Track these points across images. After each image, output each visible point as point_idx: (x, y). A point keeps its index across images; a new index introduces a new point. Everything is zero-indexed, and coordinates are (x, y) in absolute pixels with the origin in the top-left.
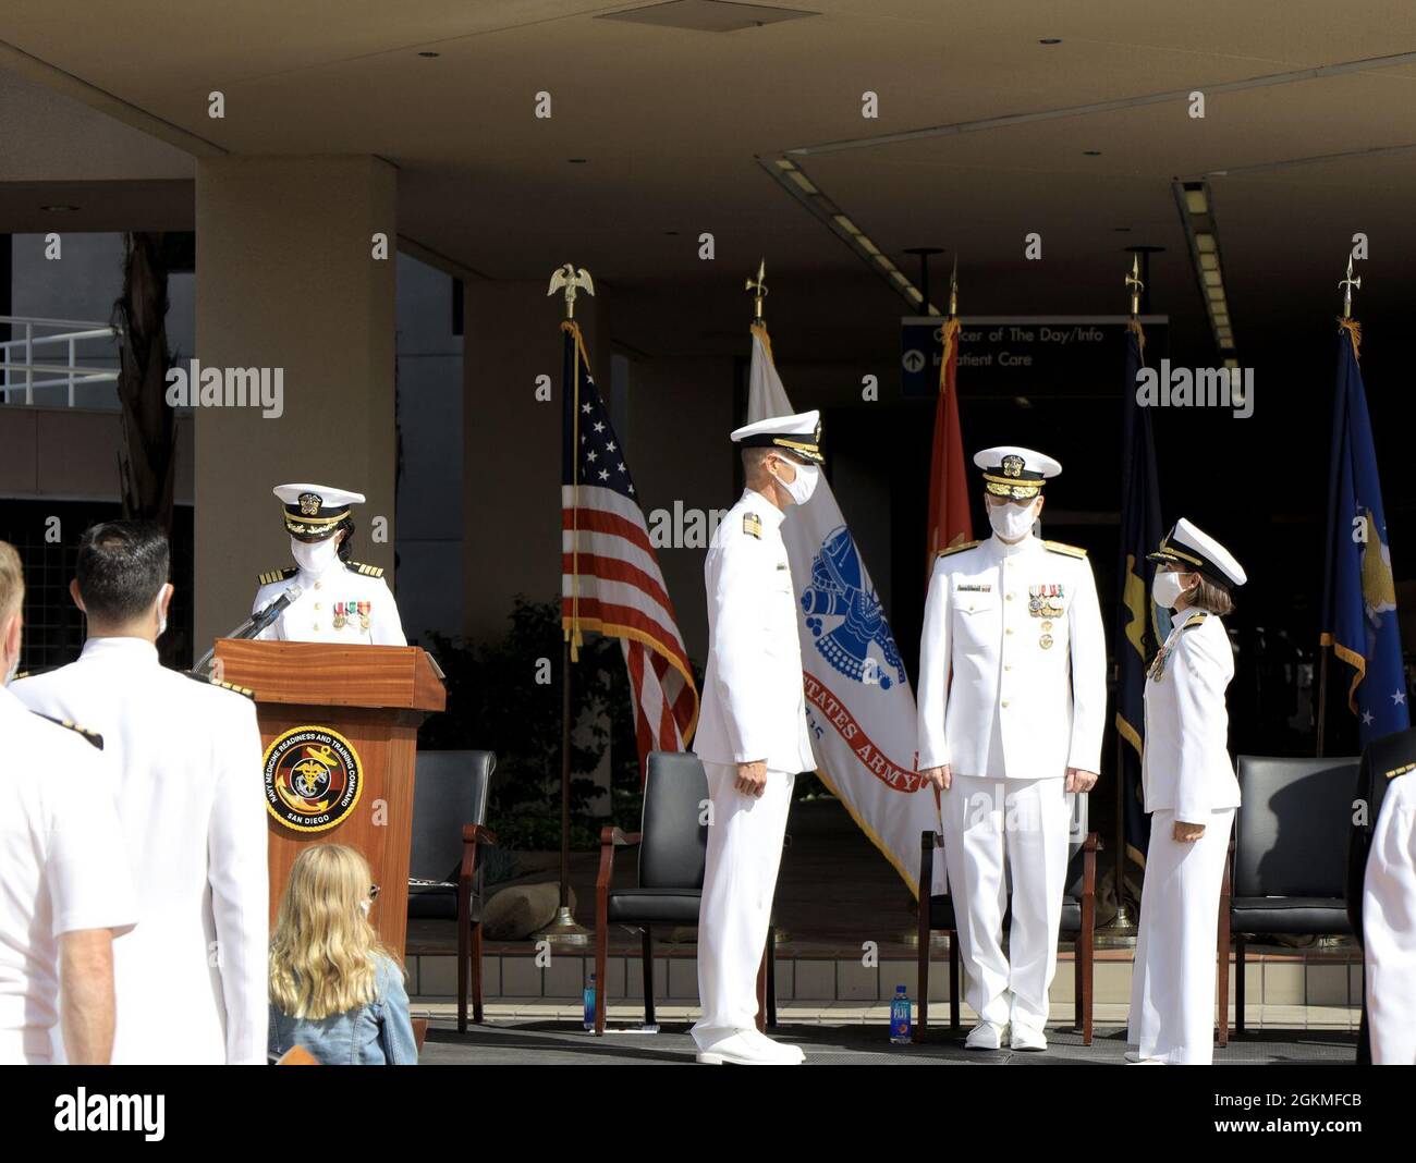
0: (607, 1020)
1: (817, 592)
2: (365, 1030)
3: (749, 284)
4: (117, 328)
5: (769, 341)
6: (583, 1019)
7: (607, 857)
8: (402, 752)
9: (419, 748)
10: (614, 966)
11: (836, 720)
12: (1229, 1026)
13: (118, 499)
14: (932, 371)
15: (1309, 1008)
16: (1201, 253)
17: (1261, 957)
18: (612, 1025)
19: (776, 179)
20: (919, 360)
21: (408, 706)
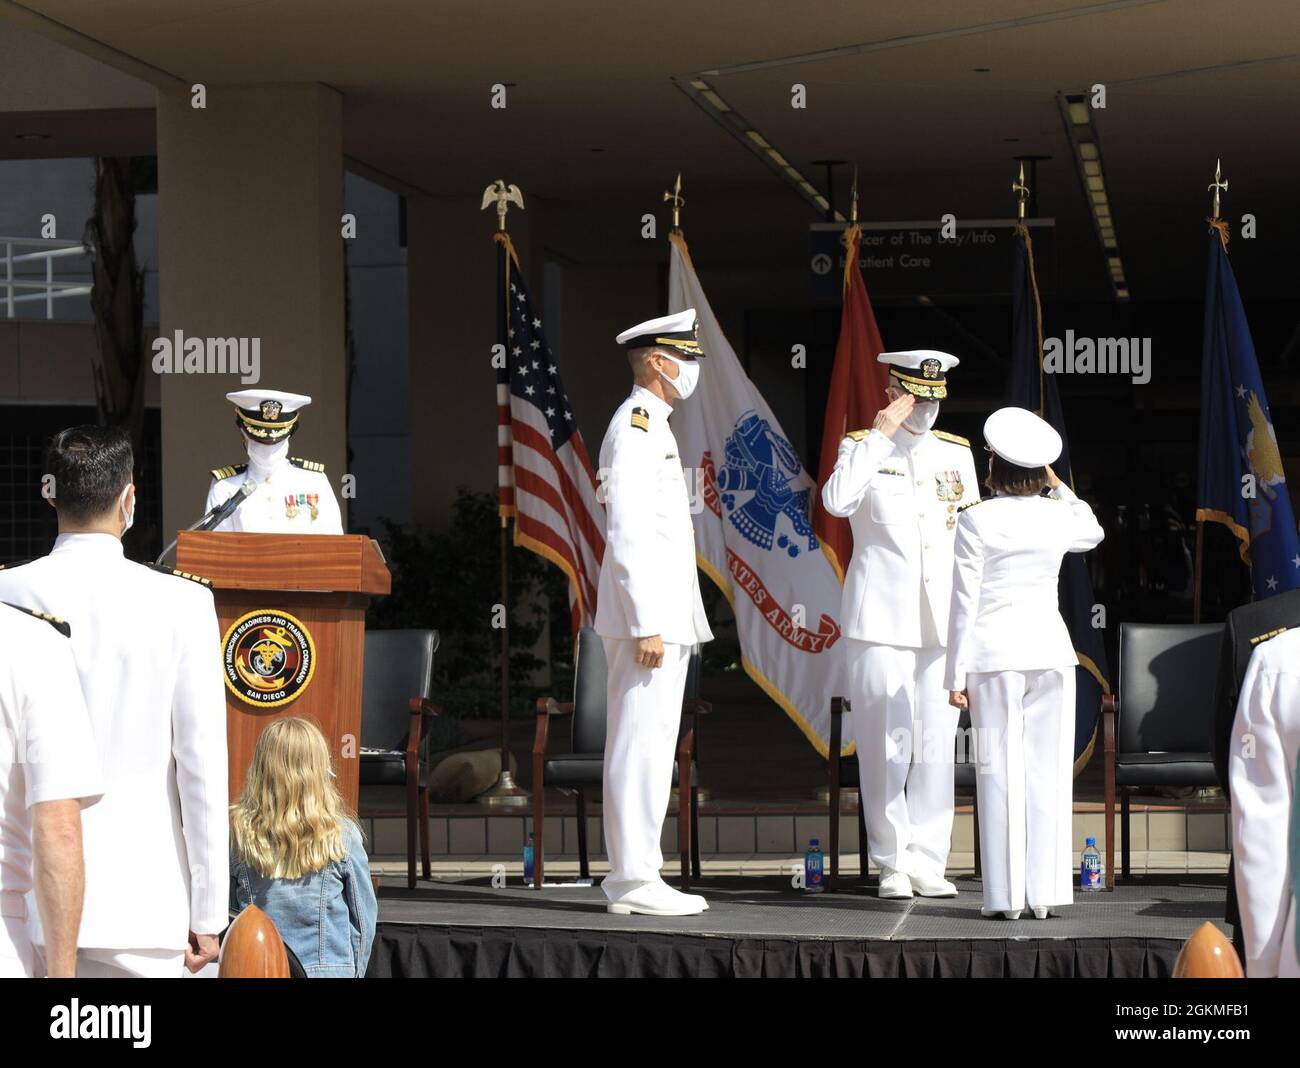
0: (546, 874)
1: (730, 470)
2: (332, 885)
3: (667, 196)
4: (90, 246)
5: (686, 248)
6: (522, 874)
7: (543, 726)
8: (352, 633)
9: (368, 628)
10: (551, 825)
11: (748, 587)
12: (1116, 872)
13: (92, 402)
14: (838, 271)
15: (1190, 853)
16: (1085, 160)
17: (1146, 807)
18: (549, 880)
19: (693, 100)
20: (826, 263)
21: (356, 590)
